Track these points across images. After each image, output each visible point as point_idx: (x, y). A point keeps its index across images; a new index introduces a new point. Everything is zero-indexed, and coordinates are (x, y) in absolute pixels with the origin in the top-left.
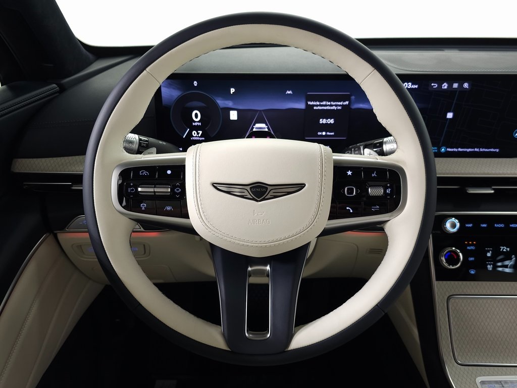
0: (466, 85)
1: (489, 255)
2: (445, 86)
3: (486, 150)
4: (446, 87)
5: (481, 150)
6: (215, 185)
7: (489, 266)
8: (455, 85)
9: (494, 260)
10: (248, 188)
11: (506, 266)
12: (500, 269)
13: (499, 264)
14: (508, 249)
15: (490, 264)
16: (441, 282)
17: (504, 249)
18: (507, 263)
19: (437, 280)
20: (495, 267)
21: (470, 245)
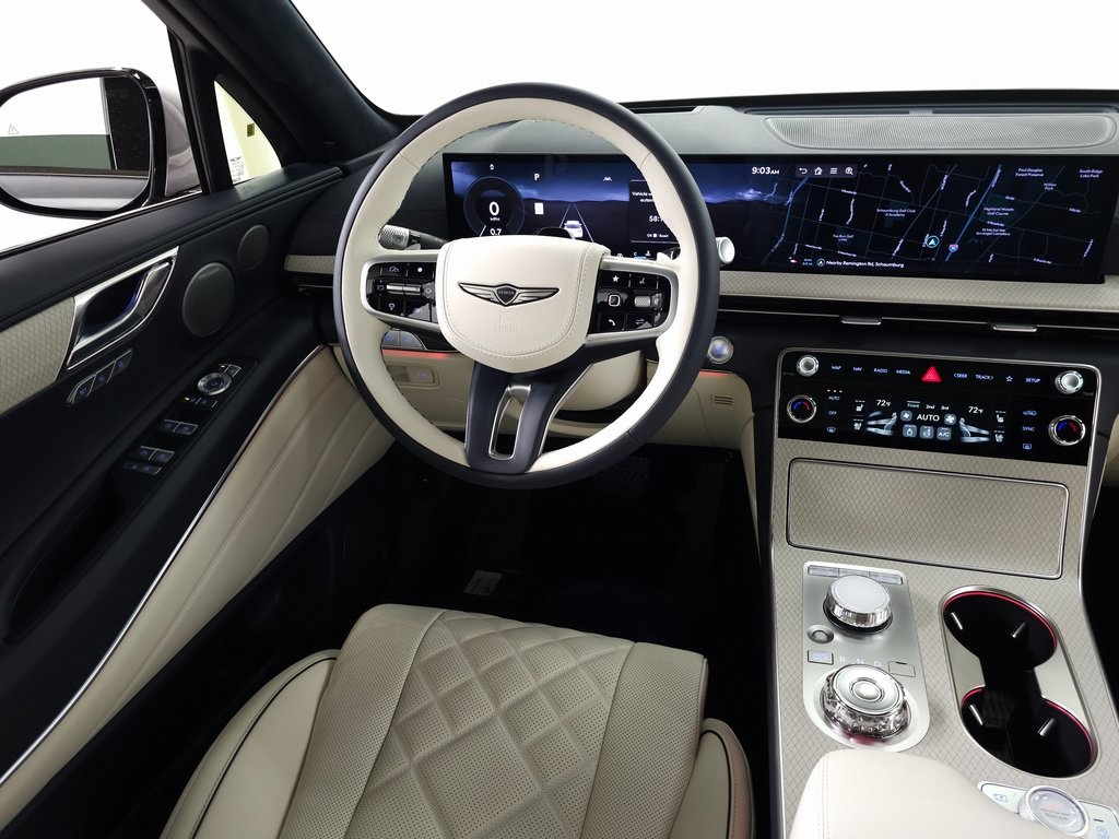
0: (849, 170)
1: (859, 409)
2: (819, 171)
3: (885, 265)
4: (820, 173)
5: (877, 264)
6: (462, 286)
7: (856, 425)
8: (834, 171)
9: (865, 416)
10: (495, 290)
11: (882, 427)
12: (873, 430)
13: (873, 423)
14: (889, 404)
15: (859, 422)
16: (784, 440)
17: (883, 403)
18: (882, 422)
19: (781, 435)
20: (865, 426)
21: (833, 395)
